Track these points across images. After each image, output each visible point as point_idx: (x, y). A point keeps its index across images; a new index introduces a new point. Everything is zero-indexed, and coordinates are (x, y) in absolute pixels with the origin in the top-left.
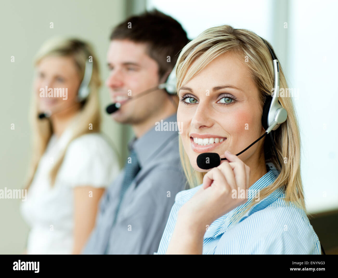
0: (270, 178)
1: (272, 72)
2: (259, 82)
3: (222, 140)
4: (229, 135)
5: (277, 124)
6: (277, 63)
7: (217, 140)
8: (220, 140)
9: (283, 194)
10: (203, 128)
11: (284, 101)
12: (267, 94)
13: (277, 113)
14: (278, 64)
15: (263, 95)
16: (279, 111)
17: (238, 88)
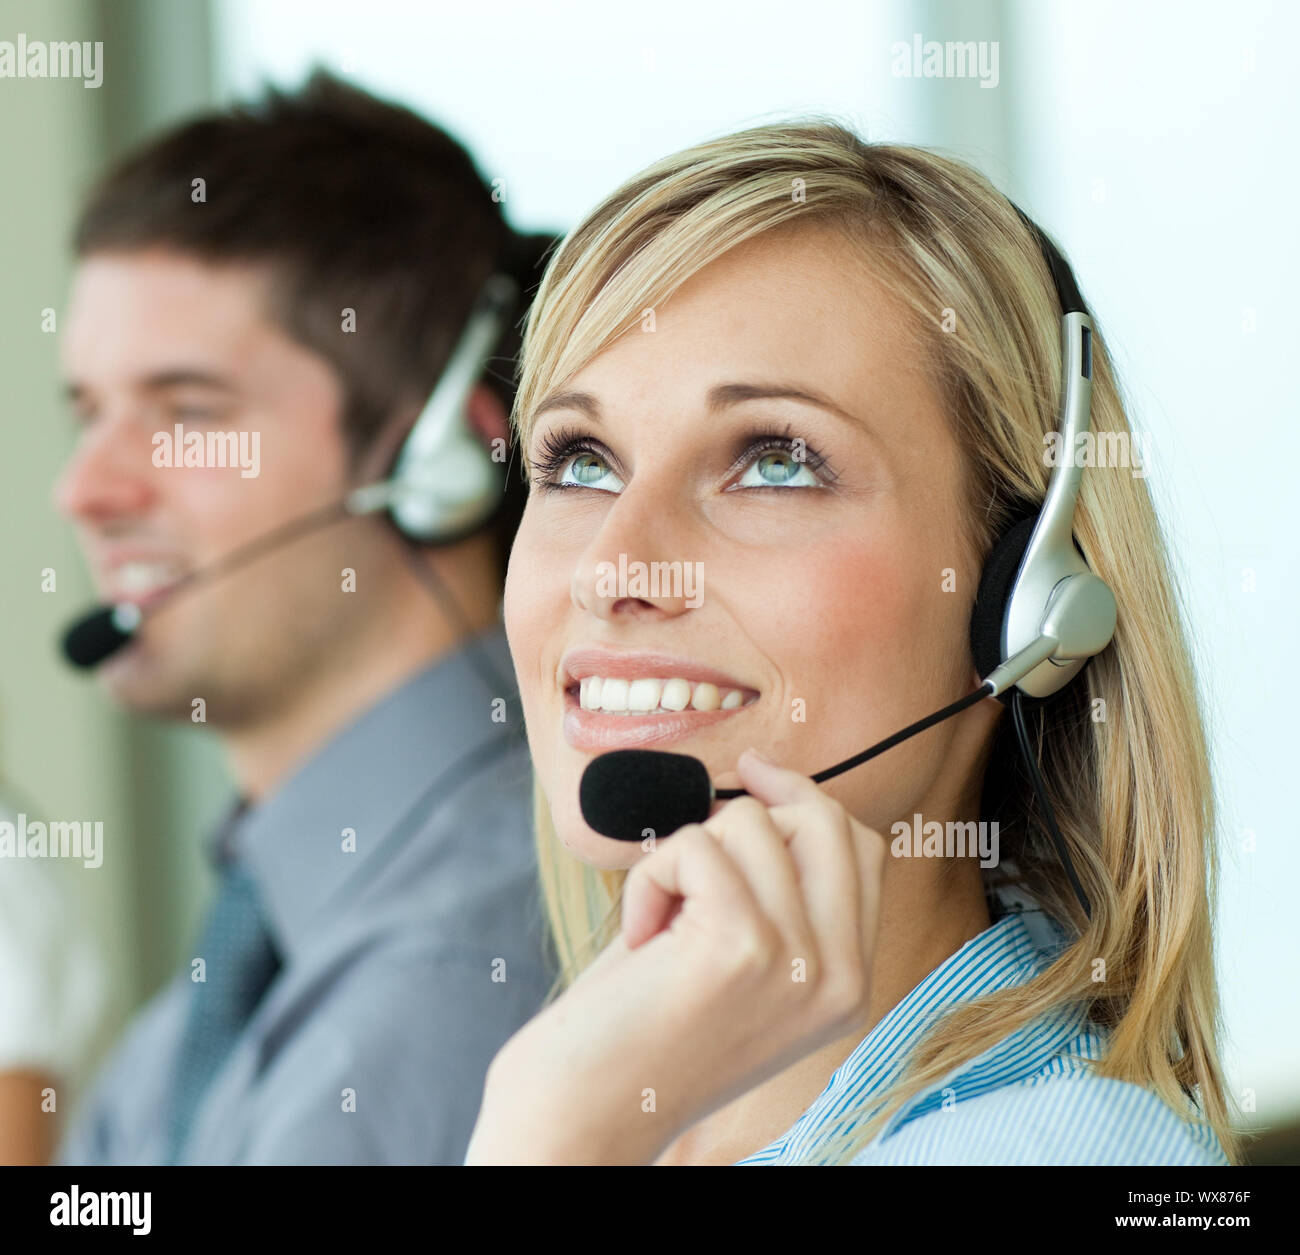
0: (1007, 954)
1: (1052, 378)
2: (971, 405)
3: (732, 699)
4: (776, 676)
5: (1051, 657)
6: (1085, 331)
7: (705, 695)
8: (721, 700)
9: (1083, 1040)
10: (633, 617)
11: (1108, 543)
12: (1011, 485)
13: (1059, 596)
14: (1092, 340)
15: (988, 486)
16: (1071, 588)
17: (851, 414)
